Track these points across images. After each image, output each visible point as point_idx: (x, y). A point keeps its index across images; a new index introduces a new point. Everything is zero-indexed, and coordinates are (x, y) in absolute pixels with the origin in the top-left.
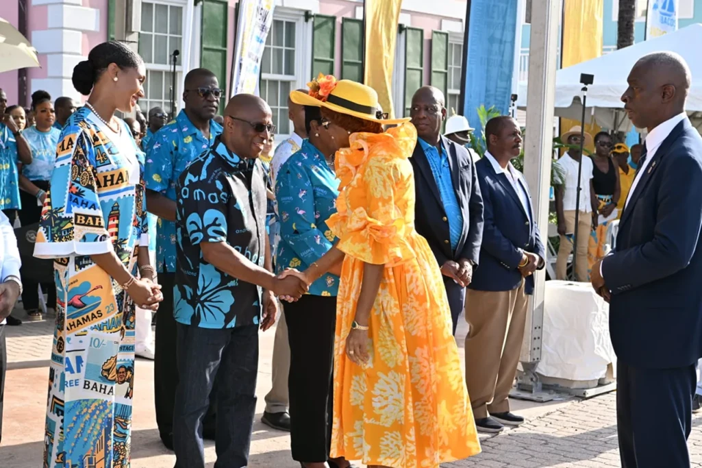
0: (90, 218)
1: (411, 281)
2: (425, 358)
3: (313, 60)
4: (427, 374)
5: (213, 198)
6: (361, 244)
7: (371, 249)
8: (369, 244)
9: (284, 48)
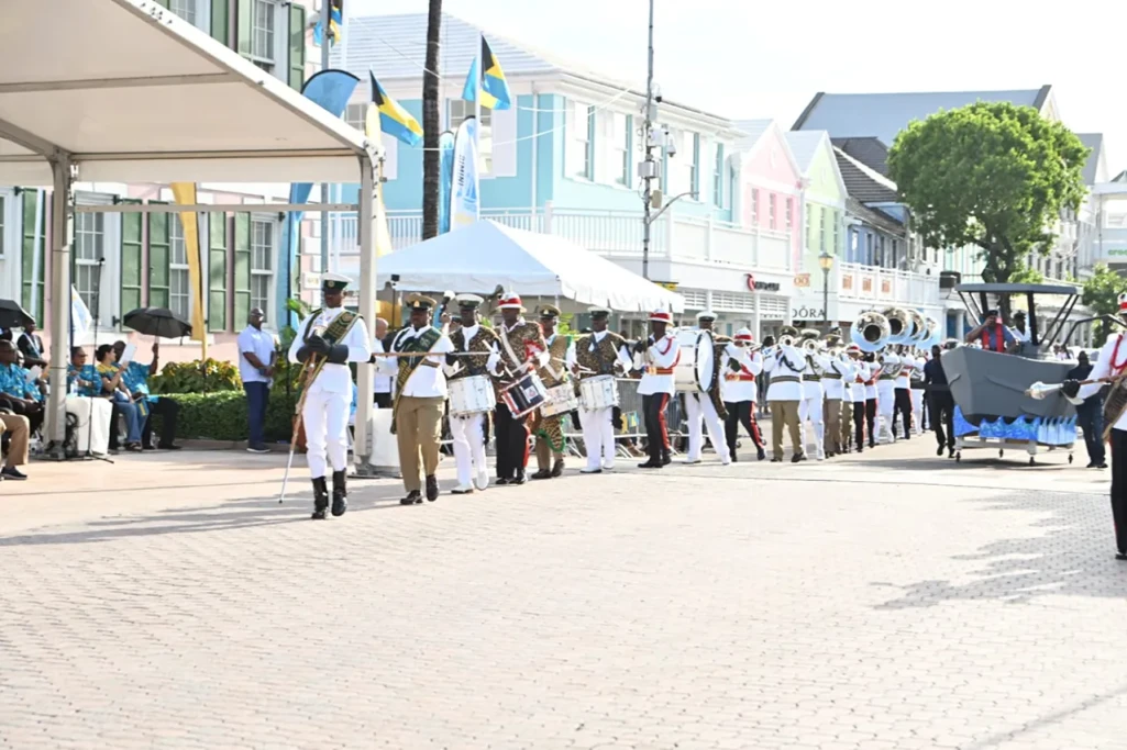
3: (122, 244)
9: (94, 232)
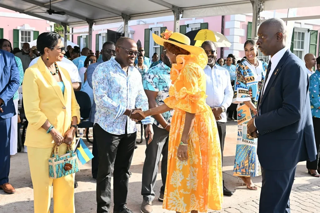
0: (243, 91)
1: (203, 126)
2: (205, 161)
3: (310, 44)
7: (190, 106)
8: (189, 104)
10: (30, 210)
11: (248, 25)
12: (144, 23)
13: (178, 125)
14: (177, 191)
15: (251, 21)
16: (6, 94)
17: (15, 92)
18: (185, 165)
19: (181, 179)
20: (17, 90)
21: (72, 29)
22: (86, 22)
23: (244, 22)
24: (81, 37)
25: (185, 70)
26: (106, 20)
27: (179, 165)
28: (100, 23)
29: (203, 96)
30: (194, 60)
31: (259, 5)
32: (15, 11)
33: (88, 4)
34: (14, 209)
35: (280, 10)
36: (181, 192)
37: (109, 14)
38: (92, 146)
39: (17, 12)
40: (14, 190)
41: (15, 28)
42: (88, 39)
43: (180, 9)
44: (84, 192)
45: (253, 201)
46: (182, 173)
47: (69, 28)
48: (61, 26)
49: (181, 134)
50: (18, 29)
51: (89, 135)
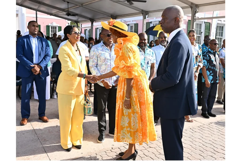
1: (140, 85)
2: (144, 109)
4: (145, 114)
5: (206, 58)
6: (124, 72)
7: (127, 74)
8: (127, 72)
9: (221, 31)
10: (57, 132)
11: (188, 22)
12: (124, 21)
13: (123, 86)
14: (125, 129)
15: (190, 19)
16: (43, 63)
17: (48, 62)
18: (130, 112)
19: (128, 121)
20: (49, 60)
21: (81, 25)
22: (89, 20)
23: (186, 20)
24: (87, 30)
25: (123, 48)
26: (101, 19)
27: (126, 112)
28: (98, 21)
29: (136, 66)
30: (130, 41)
31: (195, 9)
32: (47, 14)
33: (89, 9)
34: (49, 131)
35: (208, 12)
36: (128, 130)
37: (103, 15)
38: (94, 95)
39: (49, 15)
40: (48, 120)
41: (47, 25)
42: (91, 31)
43: (146, 12)
44: (89, 122)
45: (190, 129)
46: (128, 117)
47: (79, 24)
48: (74, 23)
49: (125, 92)
50: (49, 25)
51: (92, 89)
